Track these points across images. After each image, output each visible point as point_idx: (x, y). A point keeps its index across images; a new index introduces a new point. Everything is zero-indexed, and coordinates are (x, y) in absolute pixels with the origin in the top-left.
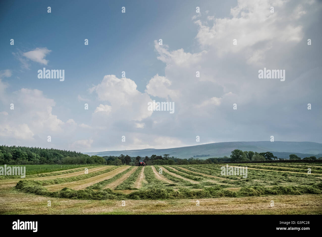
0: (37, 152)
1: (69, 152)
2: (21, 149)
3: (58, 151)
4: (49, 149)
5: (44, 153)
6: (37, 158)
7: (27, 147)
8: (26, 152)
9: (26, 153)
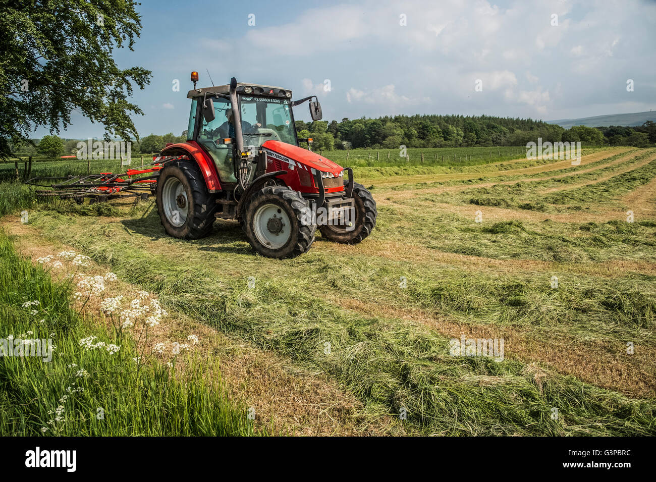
0: (457, 123)
1: (517, 120)
2: (430, 120)
3: (495, 119)
4: (478, 117)
5: (470, 126)
6: (458, 134)
7: (439, 116)
8: (439, 124)
9: (438, 126)
